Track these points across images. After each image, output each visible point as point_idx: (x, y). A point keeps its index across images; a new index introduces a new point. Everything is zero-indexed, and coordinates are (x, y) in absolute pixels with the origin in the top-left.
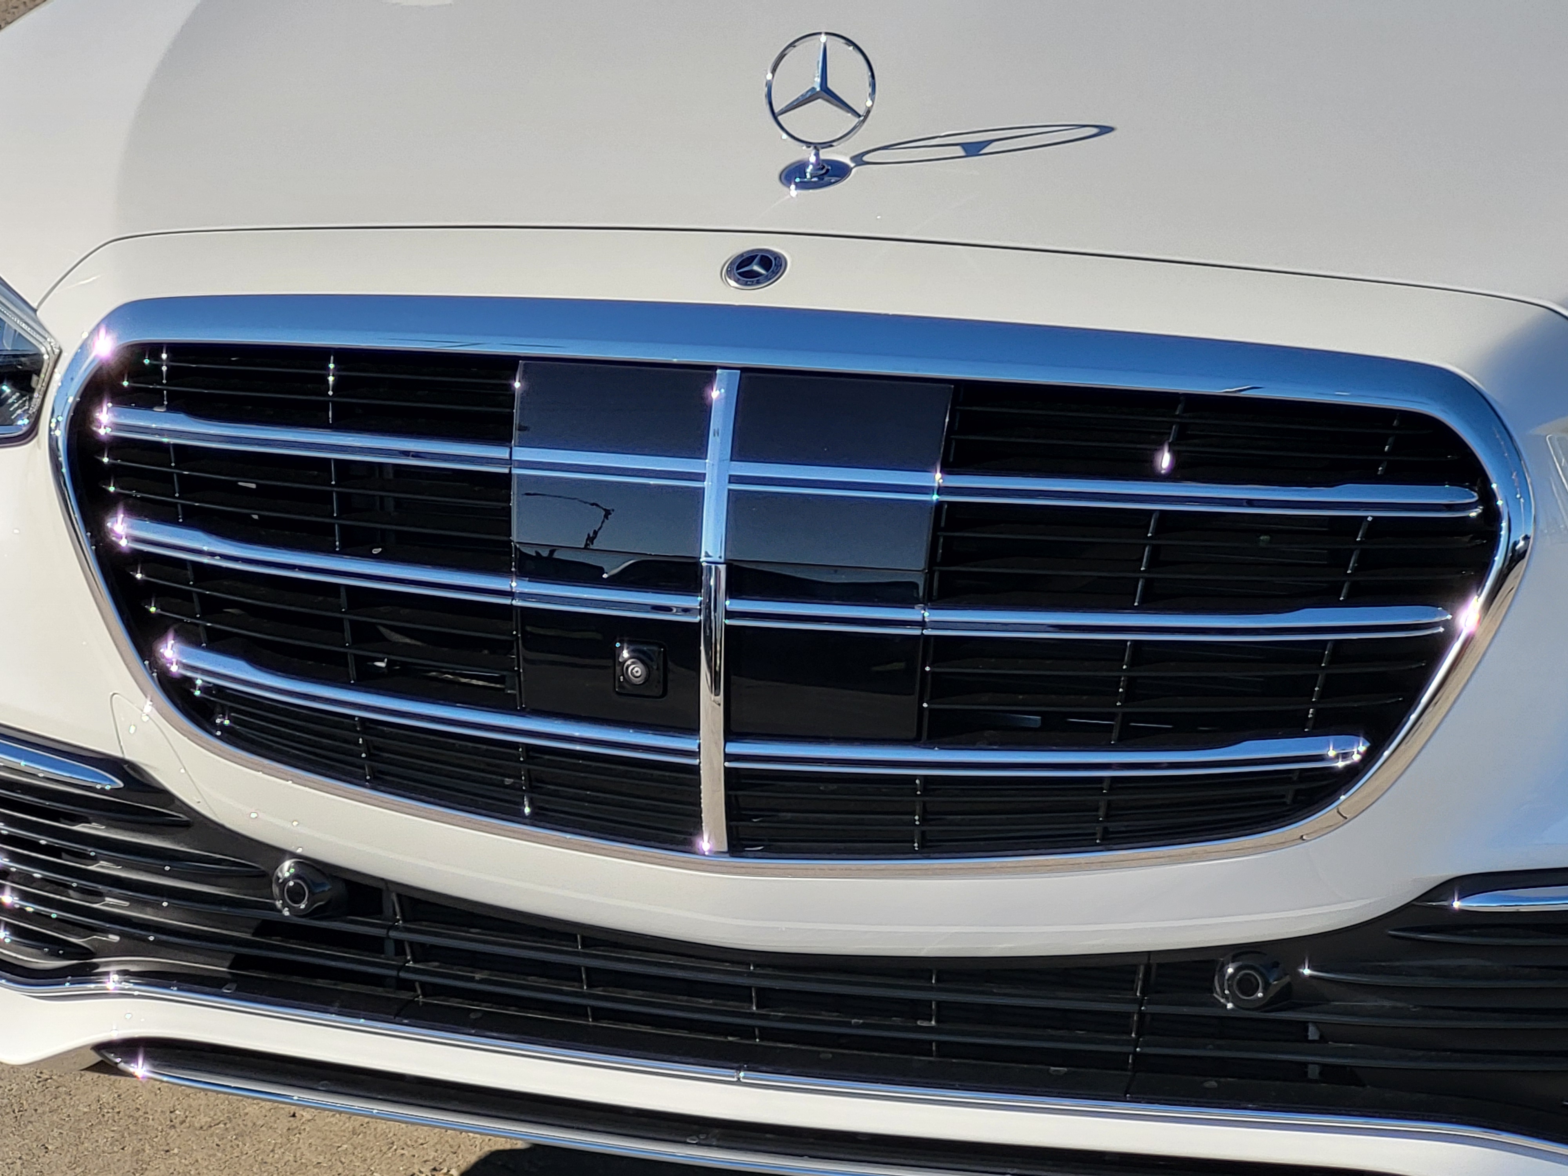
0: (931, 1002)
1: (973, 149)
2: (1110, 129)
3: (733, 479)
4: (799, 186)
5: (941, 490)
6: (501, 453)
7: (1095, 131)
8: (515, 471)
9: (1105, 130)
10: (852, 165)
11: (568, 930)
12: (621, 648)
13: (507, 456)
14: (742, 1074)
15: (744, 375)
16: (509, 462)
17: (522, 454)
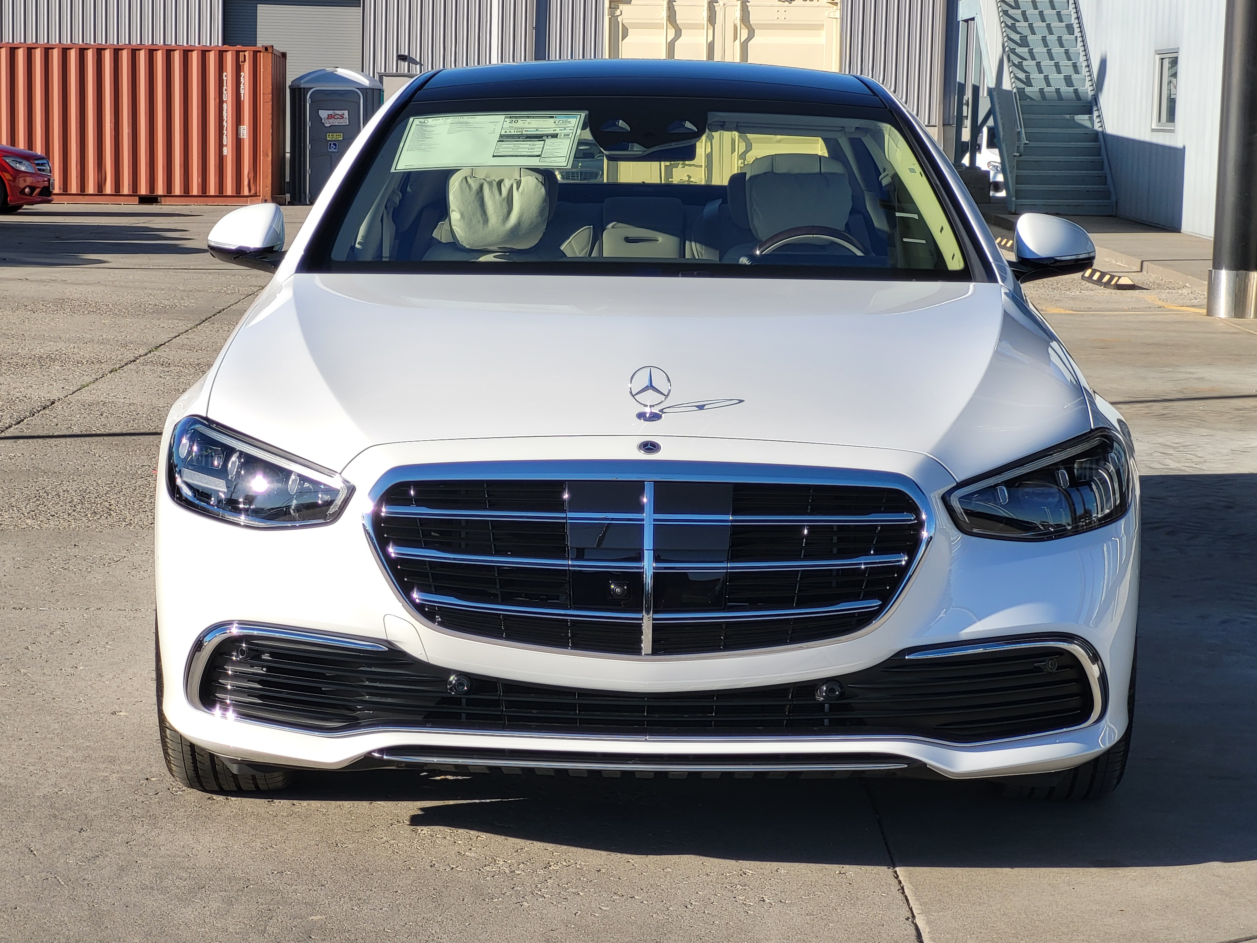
0: (713, 706)
1: (701, 407)
2: (743, 401)
3: (655, 520)
4: (645, 420)
5: (732, 521)
6: (564, 515)
7: (738, 401)
8: (568, 521)
9: (741, 401)
10: (661, 413)
11: (573, 691)
12: (611, 584)
13: (565, 516)
14: (647, 737)
15: (656, 484)
16: (565, 518)
17: (570, 515)
